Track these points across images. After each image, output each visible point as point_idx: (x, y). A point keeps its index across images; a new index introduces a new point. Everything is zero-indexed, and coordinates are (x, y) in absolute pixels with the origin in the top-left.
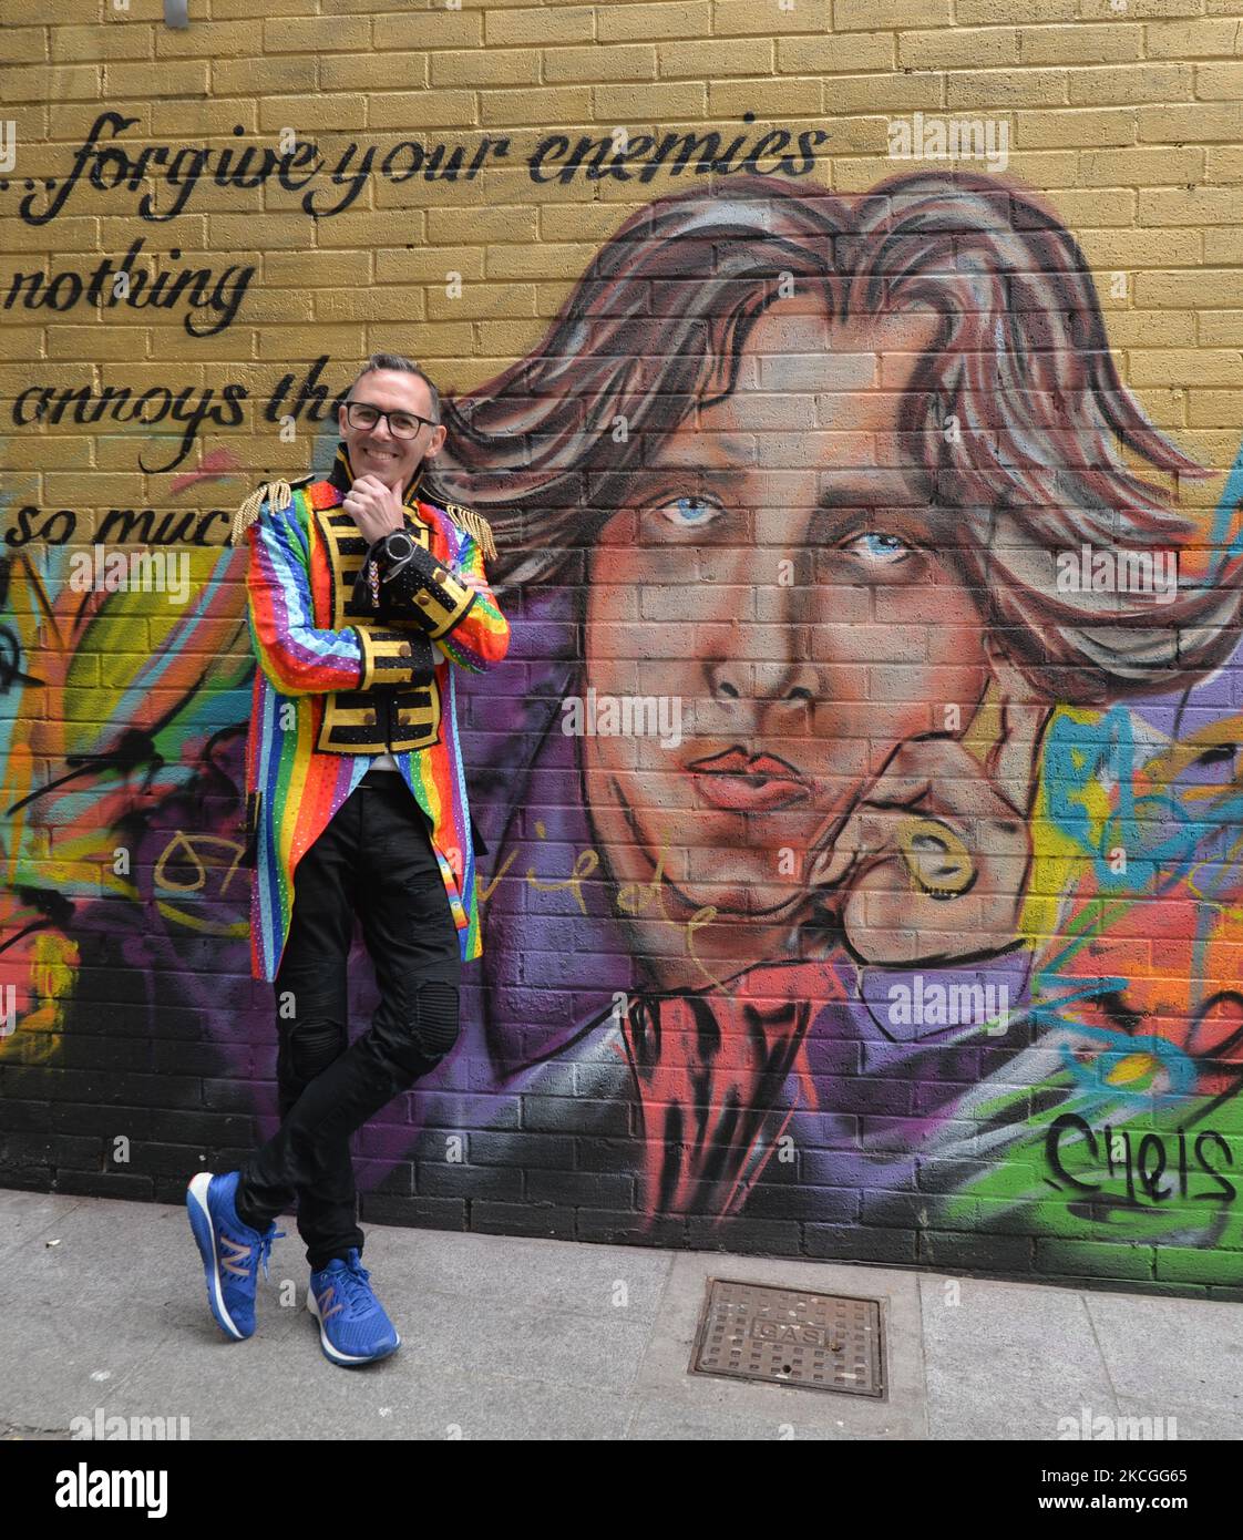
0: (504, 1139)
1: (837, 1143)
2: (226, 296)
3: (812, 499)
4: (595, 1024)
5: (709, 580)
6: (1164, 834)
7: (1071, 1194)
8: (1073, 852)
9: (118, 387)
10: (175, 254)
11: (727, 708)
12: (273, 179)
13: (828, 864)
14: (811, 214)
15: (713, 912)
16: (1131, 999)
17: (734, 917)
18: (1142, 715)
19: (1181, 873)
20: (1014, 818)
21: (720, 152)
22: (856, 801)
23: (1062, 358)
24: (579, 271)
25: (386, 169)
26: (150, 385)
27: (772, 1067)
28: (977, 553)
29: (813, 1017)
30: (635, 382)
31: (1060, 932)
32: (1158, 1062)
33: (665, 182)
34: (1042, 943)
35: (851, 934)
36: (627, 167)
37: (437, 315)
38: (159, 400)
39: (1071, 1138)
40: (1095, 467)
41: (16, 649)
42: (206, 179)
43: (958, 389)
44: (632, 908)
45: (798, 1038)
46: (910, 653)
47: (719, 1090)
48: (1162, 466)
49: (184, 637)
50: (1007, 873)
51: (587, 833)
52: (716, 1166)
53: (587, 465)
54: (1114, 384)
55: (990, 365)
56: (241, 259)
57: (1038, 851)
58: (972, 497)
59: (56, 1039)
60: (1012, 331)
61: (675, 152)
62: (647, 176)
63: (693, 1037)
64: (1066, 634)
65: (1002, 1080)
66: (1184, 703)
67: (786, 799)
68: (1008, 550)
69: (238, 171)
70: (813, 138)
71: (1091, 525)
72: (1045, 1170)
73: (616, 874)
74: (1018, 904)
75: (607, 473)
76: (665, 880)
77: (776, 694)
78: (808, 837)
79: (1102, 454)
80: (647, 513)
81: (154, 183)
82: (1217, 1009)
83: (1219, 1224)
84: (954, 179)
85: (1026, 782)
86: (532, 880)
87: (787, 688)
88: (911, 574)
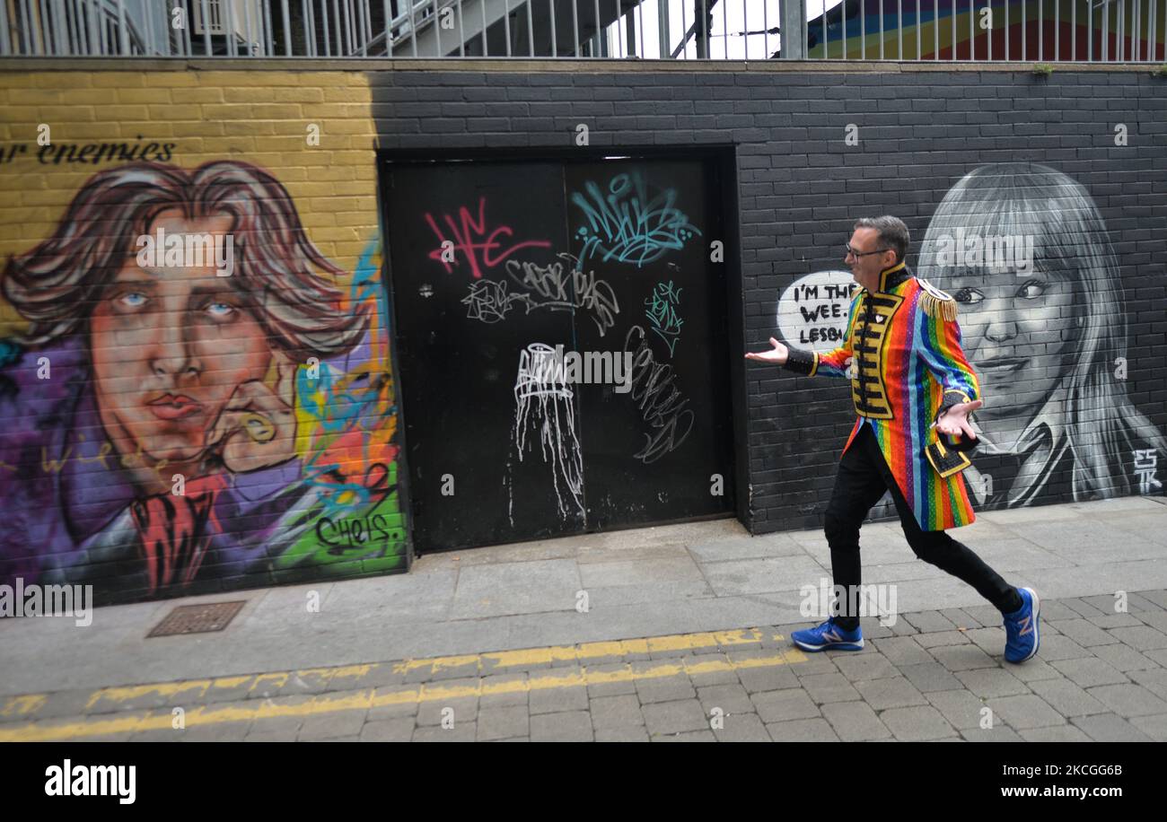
1: (230, 545)
3: (188, 291)
4: (119, 514)
5: (146, 327)
6: (345, 408)
7: (328, 547)
8: (313, 419)
11: (161, 379)
13: (214, 436)
14: (173, 177)
15: (166, 461)
16: (341, 471)
17: (175, 462)
18: (333, 365)
19: (355, 422)
20: (288, 409)
21: (129, 151)
22: (222, 409)
23: (285, 232)
24: (68, 203)
27: (200, 520)
28: (259, 309)
29: (215, 498)
30: (101, 247)
31: (312, 450)
32: (355, 493)
33: (104, 163)
34: (305, 455)
35: (228, 463)
36: (86, 157)
39: (325, 527)
40: (303, 273)
43: (244, 245)
44: (129, 465)
45: (210, 506)
46: (237, 349)
47: (178, 532)
48: (329, 271)
50: (287, 430)
51: (103, 436)
52: (180, 563)
53: (83, 282)
54: (306, 241)
55: (256, 236)
57: (299, 420)
58: (254, 288)
60: (263, 222)
61: (107, 152)
62: (96, 161)
63: (164, 514)
64: (300, 337)
65: (296, 509)
66: (347, 359)
67: (192, 412)
68: (272, 307)
71: (305, 295)
72: (316, 540)
73: (120, 451)
74: (294, 441)
75: (93, 286)
76: (143, 451)
77: (182, 371)
78: (203, 426)
79: (304, 268)
80: (115, 302)
82: (375, 470)
83: (385, 548)
84: (233, 163)
85: (290, 395)
86: (81, 459)
87: (187, 368)
88: (235, 317)
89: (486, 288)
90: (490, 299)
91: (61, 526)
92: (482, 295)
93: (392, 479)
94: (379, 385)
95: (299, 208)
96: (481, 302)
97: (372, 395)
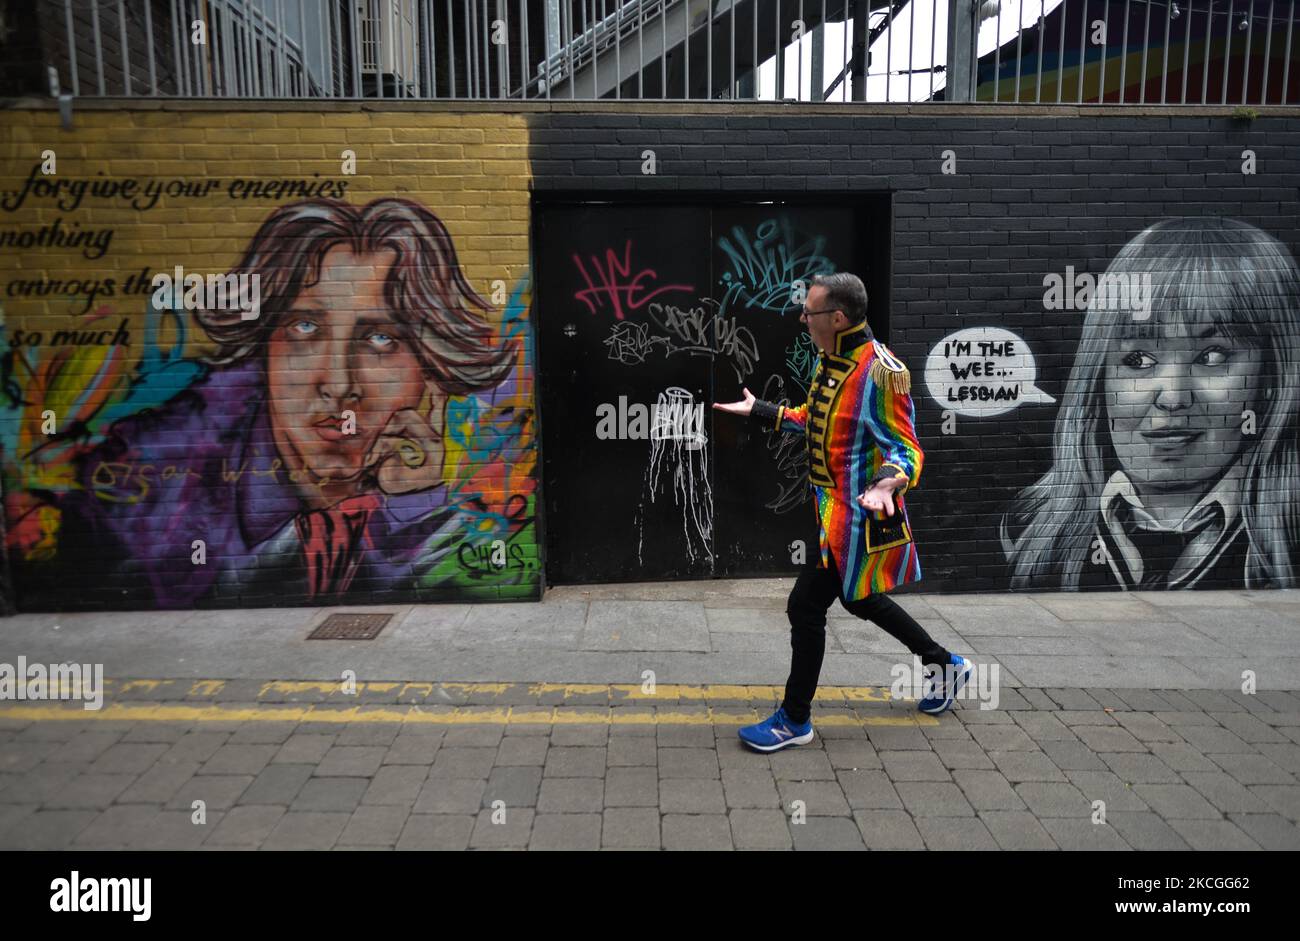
0: (252, 572)
1: (381, 560)
2: (102, 242)
3: (353, 322)
4: (284, 525)
5: (316, 353)
6: (489, 439)
7: (468, 571)
8: (460, 448)
9: (56, 279)
10: (77, 224)
11: (327, 402)
12: (118, 195)
13: (370, 459)
14: (344, 213)
15: (327, 479)
16: (484, 499)
17: (336, 481)
18: (481, 398)
19: (498, 454)
20: (438, 438)
21: (307, 188)
22: (379, 434)
23: (442, 268)
24: (253, 235)
25: (168, 191)
26: (71, 278)
27: (355, 535)
28: (416, 340)
29: (369, 515)
30: (280, 277)
31: (458, 477)
32: (495, 521)
33: (285, 200)
34: (452, 482)
35: (382, 484)
36: (270, 193)
37: (195, 250)
38: (75, 285)
39: (467, 551)
40: (457, 308)
41: (19, 390)
42: (88, 193)
43: (405, 280)
44: (295, 480)
45: (364, 523)
46: (393, 378)
47: (335, 545)
48: (481, 308)
49: (97, 382)
50: (437, 458)
51: (275, 452)
52: (338, 572)
54: (462, 278)
55: (416, 271)
56: (107, 226)
57: (448, 449)
58: (413, 320)
59: (54, 551)
60: (423, 258)
61: (288, 188)
62: (278, 197)
63: (324, 527)
64: (451, 369)
65: (441, 533)
66: (494, 393)
68: (428, 340)
69: (103, 190)
70: (342, 184)
71: (457, 329)
72: (458, 563)
73: (288, 467)
74: (442, 468)
75: (272, 313)
76: (309, 468)
77: (345, 395)
78: (362, 448)
79: (459, 304)
80: (289, 329)
81: (63, 194)
82: (514, 501)
83: (520, 576)
84: (398, 201)
85: (441, 424)
86: (255, 472)
87: (349, 393)
88: (393, 349)
89: (628, 330)
90: (631, 342)
91: (236, 532)
92: (623, 337)
93: (530, 511)
94: (523, 420)
95: (456, 246)
96: (622, 343)
97: (516, 429)
